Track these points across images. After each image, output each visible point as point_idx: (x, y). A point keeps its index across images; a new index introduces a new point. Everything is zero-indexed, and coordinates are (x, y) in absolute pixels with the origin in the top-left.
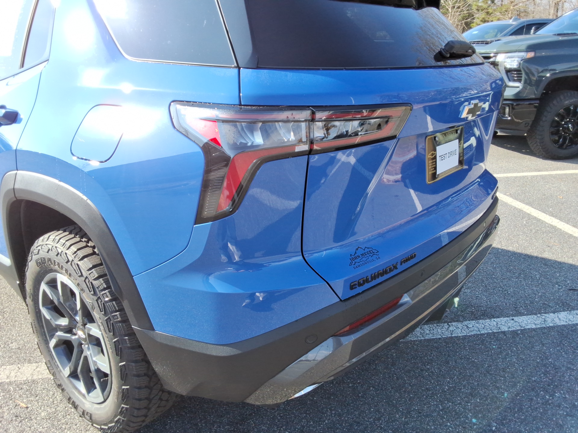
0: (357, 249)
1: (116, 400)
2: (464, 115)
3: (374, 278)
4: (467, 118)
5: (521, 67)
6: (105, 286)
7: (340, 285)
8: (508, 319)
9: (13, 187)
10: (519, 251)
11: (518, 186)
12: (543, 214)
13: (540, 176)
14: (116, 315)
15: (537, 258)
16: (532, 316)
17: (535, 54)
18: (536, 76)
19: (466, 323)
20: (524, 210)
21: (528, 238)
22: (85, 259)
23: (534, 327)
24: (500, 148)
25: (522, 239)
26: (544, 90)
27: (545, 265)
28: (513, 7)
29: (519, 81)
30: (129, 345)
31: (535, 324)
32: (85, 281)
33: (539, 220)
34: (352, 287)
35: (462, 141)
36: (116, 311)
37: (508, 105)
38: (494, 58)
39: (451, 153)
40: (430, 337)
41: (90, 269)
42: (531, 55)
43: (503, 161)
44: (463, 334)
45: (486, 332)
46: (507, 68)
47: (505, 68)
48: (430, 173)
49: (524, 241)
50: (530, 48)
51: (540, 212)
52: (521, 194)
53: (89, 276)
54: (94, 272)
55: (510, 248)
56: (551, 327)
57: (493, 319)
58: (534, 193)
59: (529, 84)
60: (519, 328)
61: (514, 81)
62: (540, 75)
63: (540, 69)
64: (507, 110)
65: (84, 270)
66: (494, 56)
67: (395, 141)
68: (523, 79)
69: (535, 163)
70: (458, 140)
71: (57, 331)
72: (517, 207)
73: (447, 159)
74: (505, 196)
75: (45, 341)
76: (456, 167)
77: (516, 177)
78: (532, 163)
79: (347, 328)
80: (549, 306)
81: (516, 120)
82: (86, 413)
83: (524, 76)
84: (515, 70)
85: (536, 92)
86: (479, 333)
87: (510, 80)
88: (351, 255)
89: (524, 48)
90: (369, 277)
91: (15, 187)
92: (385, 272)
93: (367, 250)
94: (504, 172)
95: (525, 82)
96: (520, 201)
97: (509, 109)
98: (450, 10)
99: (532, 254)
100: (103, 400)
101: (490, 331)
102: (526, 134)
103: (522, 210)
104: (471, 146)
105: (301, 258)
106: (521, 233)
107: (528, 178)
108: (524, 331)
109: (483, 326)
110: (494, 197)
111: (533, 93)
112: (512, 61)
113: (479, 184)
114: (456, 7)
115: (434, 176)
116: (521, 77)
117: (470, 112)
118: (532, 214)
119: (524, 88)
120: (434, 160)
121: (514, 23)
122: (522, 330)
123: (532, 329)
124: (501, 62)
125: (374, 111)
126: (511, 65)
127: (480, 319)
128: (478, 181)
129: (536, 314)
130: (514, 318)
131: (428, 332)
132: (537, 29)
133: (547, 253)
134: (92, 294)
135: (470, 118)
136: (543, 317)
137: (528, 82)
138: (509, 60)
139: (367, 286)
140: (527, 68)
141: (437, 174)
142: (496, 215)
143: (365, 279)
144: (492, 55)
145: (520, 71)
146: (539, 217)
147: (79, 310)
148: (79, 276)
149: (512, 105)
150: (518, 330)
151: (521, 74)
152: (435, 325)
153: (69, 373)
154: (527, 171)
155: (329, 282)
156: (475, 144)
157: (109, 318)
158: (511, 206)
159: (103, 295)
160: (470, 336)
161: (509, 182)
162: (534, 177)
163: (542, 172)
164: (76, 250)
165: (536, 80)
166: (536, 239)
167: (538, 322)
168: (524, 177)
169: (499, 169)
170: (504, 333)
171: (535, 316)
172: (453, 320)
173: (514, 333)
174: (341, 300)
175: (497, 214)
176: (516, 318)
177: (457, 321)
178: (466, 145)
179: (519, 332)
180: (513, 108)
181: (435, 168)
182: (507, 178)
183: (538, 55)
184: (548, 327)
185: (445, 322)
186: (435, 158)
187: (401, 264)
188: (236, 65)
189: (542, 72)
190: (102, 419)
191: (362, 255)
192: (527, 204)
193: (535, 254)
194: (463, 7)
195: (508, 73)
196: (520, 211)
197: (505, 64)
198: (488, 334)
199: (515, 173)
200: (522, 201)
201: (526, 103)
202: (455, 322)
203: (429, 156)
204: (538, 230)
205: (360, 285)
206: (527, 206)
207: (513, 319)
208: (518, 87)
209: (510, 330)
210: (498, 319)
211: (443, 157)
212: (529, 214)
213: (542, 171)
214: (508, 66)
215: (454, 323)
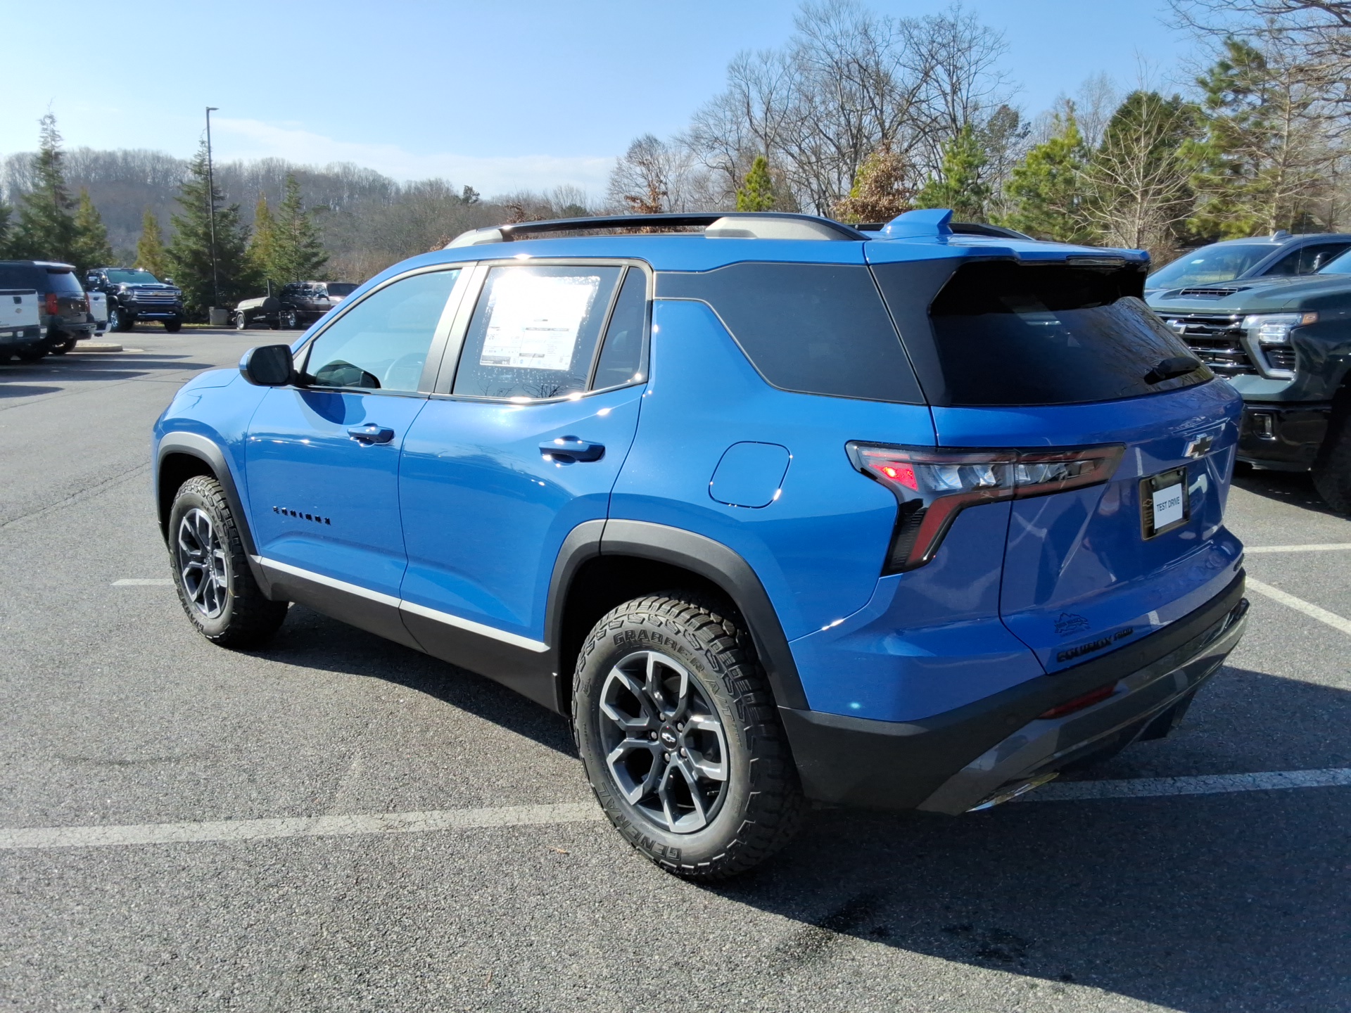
0: (1062, 615)
1: (736, 815)
2: (1188, 454)
3: (1085, 650)
4: (1192, 456)
5: (1292, 340)
6: (734, 661)
7: (1045, 654)
8: (1272, 774)
9: (598, 540)
10: (1296, 677)
11: (1295, 570)
12: (1342, 618)
13: (1341, 551)
14: (749, 697)
15: (1326, 689)
16: (1313, 771)
17: (1319, 317)
18: (1324, 357)
19: (1201, 778)
20: (1306, 612)
21: (1311, 659)
22: (704, 628)
23: (1315, 785)
24: (1259, 497)
25: (1300, 660)
26: (1342, 382)
27: (1341, 700)
28: (1280, 194)
29: (1290, 367)
30: (765, 735)
31: (1318, 782)
32: (706, 655)
33: (1333, 630)
34: (1059, 660)
35: (1186, 486)
36: (749, 692)
37: (1270, 413)
38: (1238, 323)
39: (1173, 502)
40: (1146, 794)
41: (713, 640)
42: (1310, 318)
43: (1265, 523)
44: (1198, 792)
45: (1236, 790)
46: (1264, 343)
47: (1261, 343)
48: (1146, 526)
49: (1304, 663)
50: (1307, 306)
51: (1335, 616)
52: (1300, 584)
53: (711, 649)
54: (719, 644)
55: (1279, 674)
56: (1345, 786)
57: (1247, 774)
58: (1325, 582)
59: (1310, 371)
60: (1291, 786)
61: (1280, 367)
62: (1332, 353)
63: (1333, 344)
64: (1269, 422)
65: (703, 641)
66: (1236, 321)
67: (1103, 487)
68: (1297, 363)
69: (1330, 526)
70: (1180, 485)
71: (625, 737)
72: (1292, 606)
73: (1167, 509)
74: (1270, 587)
75: (599, 755)
76: (1179, 521)
77: (1291, 554)
78: (1324, 528)
79: (1052, 711)
80: (1343, 759)
81: (1288, 442)
82: (669, 849)
83: (1298, 356)
84: (1280, 346)
85: (1326, 387)
86: (1224, 791)
87: (1271, 367)
88: (1055, 621)
89: (1295, 305)
90: (1079, 650)
91: (603, 539)
92: (1096, 647)
93: (1073, 618)
94: (1268, 544)
95: (1302, 367)
96: (1299, 597)
97: (1272, 420)
98: (1139, 197)
99: (1318, 683)
100: (705, 823)
101: (1243, 790)
102: (1310, 469)
103: (1301, 613)
104: (1199, 490)
105: (998, 619)
106: (1298, 650)
107: (1315, 556)
108: (1298, 791)
109: (1231, 782)
110: (1239, 568)
111: (1319, 390)
112: (1272, 329)
113: (1211, 549)
114: (1151, 192)
115: (1151, 531)
116: (1294, 360)
117: (1196, 449)
118: (1321, 619)
119: (1300, 378)
120: (1151, 510)
121: (1279, 244)
122: (1294, 789)
123: (1311, 787)
124: (1251, 330)
125: (1078, 453)
126: (1271, 337)
127: (1227, 773)
128: (1210, 544)
129: (1319, 768)
130: (1282, 772)
131: (1141, 788)
132: (1326, 261)
133: (1344, 681)
134: (716, 671)
135: (1196, 456)
136: (1332, 773)
137: (1307, 368)
138: (1266, 327)
139: (1076, 661)
140: (1305, 342)
141: (1156, 528)
142: (1244, 599)
143: (1074, 651)
144: (1233, 317)
145: (1290, 348)
146: (1334, 625)
147: (683, 698)
148: (697, 650)
149: (1278, 412)
150: (1290, 788)
151: (1294, 354)
152: (1152, 779)
153: (640, 796)
154: (1313, 542)
155: (1035, 650)
156: (1204, 490)
157: (740, 700)
158: (1281, 606)
159: (731, 671)
160: (1210, 795)
161: (1278, 562)
162: (1326, 553)
163: (1345, 544)
164: (689, 617)
165: (1326, 362)
166: (1326, 660)
167: (1323, 779)
168: (1307, 553)
169: (1258, 537)
170: (1266, 792)
171: (1319, 772)
172: (1180, 774)
173: (1283, 793)
174: (1046, 674)
175: (1244, 596)
176: (1285, 774)
177: (1188, 775)
178: (1192, 489)
179: (1291, 791)
180: (1280, 419)
181: (1152, 521)
182: (1275, 554)
183: (1324, 318)
184: (1340, 786)
185: (1167, 776)
186: (1152, 507)
187: (1116, 639)
188: (925, 402)
189: (1336, 348)
190: (702, 852)
191: (1069, 622)
192: (1312, 601)
193: (1324, 683)
194: (1167, 192)
195: (1268, 353)
196: (1298, 613)
197: (1261, 334)
198: (1239, 793)
199: (1290, 545)
200: (1303, 596)
201: (1307, 409)
202: (1184, 776)
203: (1143, 505)
204: (1330, 646)
205: (1068, 657)
206: (1312, 605)
207: (1280, 775)
208: (1289, 379)
209: (1276, 788)
210: (1257, 774)
211: (1161, 506)
212: (1315, 620)
213: (1344, 542)
214: (1267, 339)
215: (1182, 778)
